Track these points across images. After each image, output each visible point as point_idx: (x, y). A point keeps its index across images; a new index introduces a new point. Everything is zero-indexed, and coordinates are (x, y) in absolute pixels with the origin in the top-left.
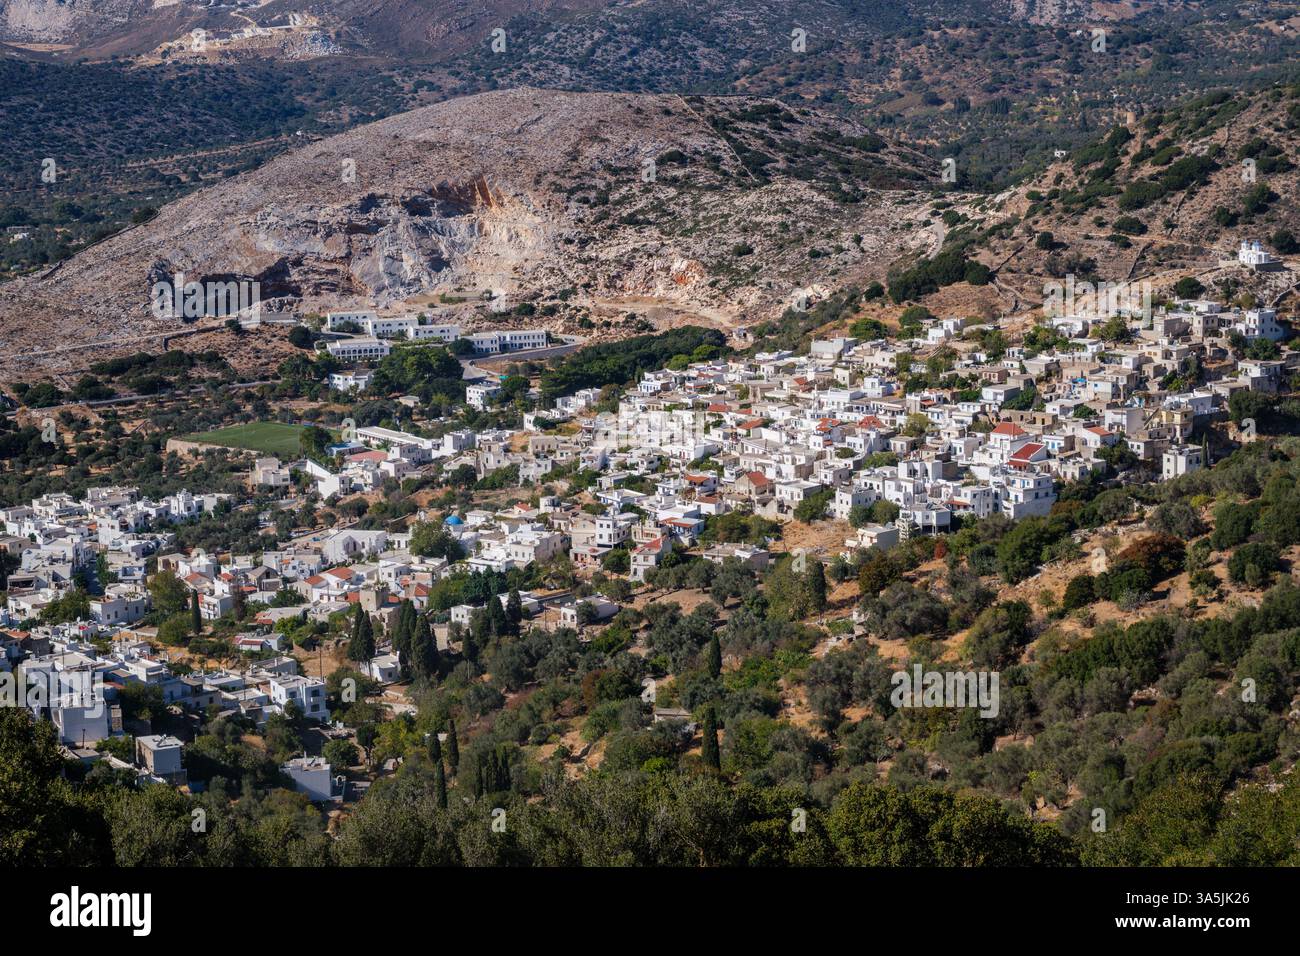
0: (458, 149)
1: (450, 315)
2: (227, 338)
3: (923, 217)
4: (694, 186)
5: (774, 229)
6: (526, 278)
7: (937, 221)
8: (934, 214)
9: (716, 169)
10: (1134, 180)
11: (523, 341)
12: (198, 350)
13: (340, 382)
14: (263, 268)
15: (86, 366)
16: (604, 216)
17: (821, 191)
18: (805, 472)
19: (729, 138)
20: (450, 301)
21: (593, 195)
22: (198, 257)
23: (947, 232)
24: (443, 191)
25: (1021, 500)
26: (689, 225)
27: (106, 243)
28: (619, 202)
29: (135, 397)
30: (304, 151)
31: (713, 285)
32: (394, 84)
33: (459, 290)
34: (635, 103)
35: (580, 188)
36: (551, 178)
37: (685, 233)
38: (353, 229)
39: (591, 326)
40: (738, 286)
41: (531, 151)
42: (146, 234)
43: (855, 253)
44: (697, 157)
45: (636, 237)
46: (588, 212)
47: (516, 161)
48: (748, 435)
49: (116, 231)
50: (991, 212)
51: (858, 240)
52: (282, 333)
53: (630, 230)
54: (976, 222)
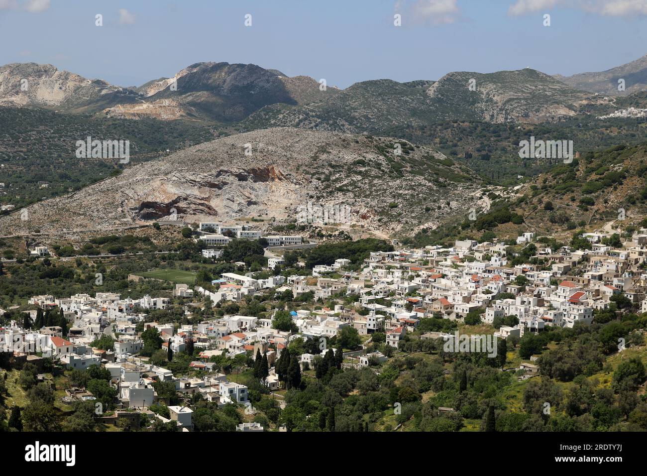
0: (261, 152)
1: (256, 227)
2: (153, 231)
3: (478, 195)
4: (370, 176)
5: (408, 197)
6: (291, 212)
7: (486, 198)
8: (484, 194)
9: (380, 169)
10: (588, 181)
11: (291, 241)
12: (140, 235)
13: (207, 254)
14: (170, 200)
15: (87, 240)
16: (328, 186)
17: (430, 181)
18: (467, 300)
19: (385, 156)
20: (256, 221)
21: (323, 177)
22: (141, 193)
23: (491, 202)
24: (254, 171)
25: (577, 318)
26: (368, 193)
27: (98, 184)
28: (336, 180)
29: (110, 255)
30: (190, 148)
31: (379, 221)
32: (210, 133)
33: (259, 216)
34: (342, 137)
35: (317, 173)
36: (304, 168)
37: (366, 196)
38: (212, 185)
39: (322, 236)
40: (392, 222)
41: (295, 155)
42: (116, 181)
43: (447, 209)
44: (371, 163)
45: (342, 197)
46: (320, 184)
47: (288, 159)
48: (435, 281)
49: (102, 179)
50: (512, 194)
51: (449, 204)
52: (178, 230)
53: (340, 194)
54: (506, 198)
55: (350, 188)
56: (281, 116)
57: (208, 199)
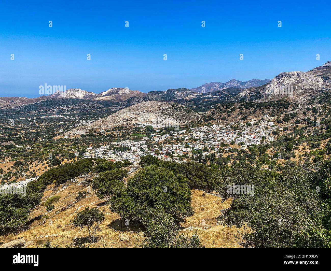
1: (149, 123)
2: (127, 125)
4: (171, 111)
5: (181, 115)
8: (198, 114)
12: (124, 126)
14: (128, 118)
15: (112, 128)
19: (173, 106)
22: (122, 117)
24: (146, 111)
26: (172, 115)
28: (164, 112)
29: (119, 131)
34: (164, 103)
35: (160, 111)
36: (157, 110)
38: (137, 114)
41: (154, 107)
42: (116, 114)
43: (191, 118)
44: (171, 108)
52: (132, 124)
55: (168, 114)
56: (134, 99)
57: (137, 117)
